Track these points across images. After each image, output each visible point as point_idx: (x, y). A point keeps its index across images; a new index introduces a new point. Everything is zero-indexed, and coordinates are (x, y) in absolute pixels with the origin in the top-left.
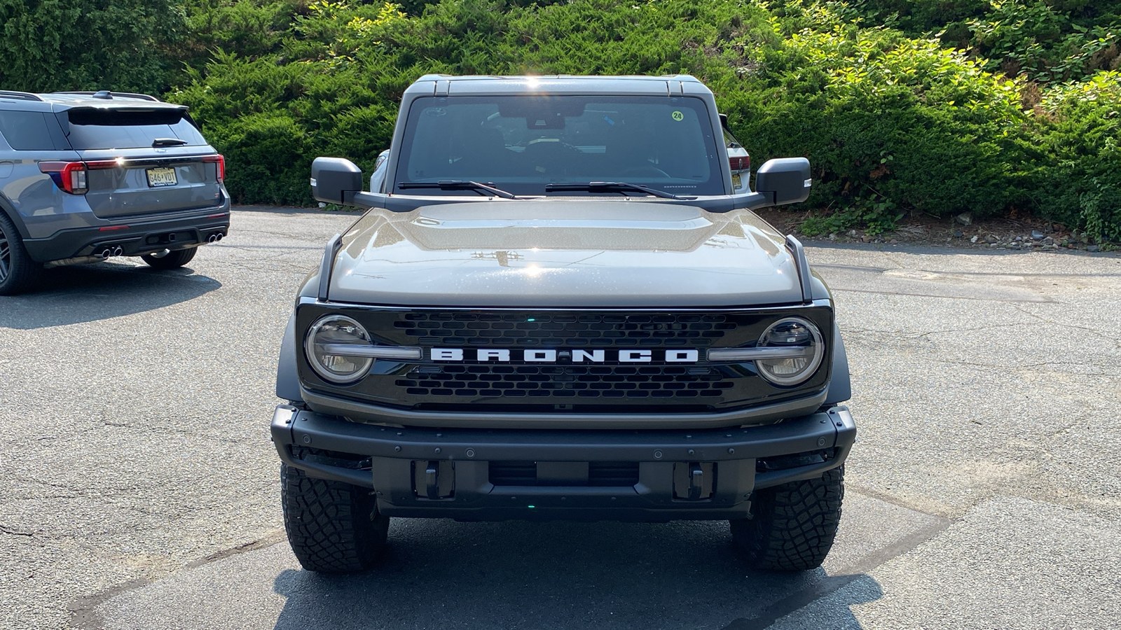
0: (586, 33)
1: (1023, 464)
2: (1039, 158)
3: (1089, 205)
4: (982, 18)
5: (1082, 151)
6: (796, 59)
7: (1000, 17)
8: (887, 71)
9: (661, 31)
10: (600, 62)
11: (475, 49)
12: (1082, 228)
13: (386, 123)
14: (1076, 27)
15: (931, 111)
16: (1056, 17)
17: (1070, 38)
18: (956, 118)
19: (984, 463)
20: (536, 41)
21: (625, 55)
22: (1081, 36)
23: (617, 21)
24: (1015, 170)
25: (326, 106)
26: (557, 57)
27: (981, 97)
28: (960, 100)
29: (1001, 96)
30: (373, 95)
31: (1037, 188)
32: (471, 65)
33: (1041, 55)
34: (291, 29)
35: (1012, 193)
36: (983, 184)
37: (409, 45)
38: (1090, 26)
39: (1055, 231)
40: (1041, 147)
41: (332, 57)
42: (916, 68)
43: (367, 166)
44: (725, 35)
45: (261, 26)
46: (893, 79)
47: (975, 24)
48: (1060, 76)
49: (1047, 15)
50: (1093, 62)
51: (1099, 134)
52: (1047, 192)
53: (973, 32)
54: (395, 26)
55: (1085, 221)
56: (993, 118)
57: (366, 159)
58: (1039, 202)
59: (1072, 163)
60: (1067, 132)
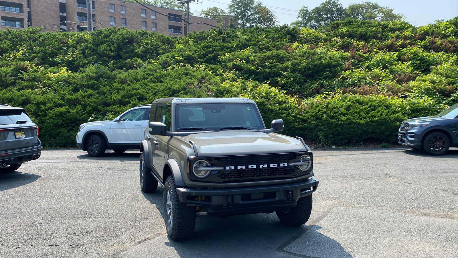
0: (148, 80)
1: (336, 201)
2: (305, 121)
3: (321, 135)
4: (280, 77)
5: (317, 118)
6: (227, 90)
7: (285, 77)
8: (256, 94)
9: (178, 80)
10: (156, 90)
11: (104, 85)
12: (320, 143)
13: (71, 114)
14: (308, 81)
15: (272, 107)
16: (302, 77)
17: (307, 84)
18: (280, 109)
19: (328, 201)
20: (129, 82)
21: (165, 88)
22: (310, 83)
23: (160, 76)
24: (298, 125)
25: (43, 107)
26: (138, 88)
27: (285, 102)
28: (280, 103)
29: (291, 102)
30: (63, 103)
31: (305, 130)
32: (104, 91)
33: (299, 89)
34: (19, 77)
35: (298, 132)
36: (290, 129)
37: (76, 83)
38: (312, 80)
39: (312, 144)
40: (305, 118)
41: (41, 88)
42: (265, 93)
43: (63, 131)
44: (200, 82)
45: (6, 75)
46: (258, 97)
47: (279, 79)
48: (305, 96)
49: (299, 77)
50: (314, 92)
51: (321, 113)
52: (308, 131)
53: (278, 82)
54: (69, 76)
55: (320, 140)
56: (290, 109)
57: (62, 128)
58: (306, 135)
59: (315, 122)
60: (312, 113)
